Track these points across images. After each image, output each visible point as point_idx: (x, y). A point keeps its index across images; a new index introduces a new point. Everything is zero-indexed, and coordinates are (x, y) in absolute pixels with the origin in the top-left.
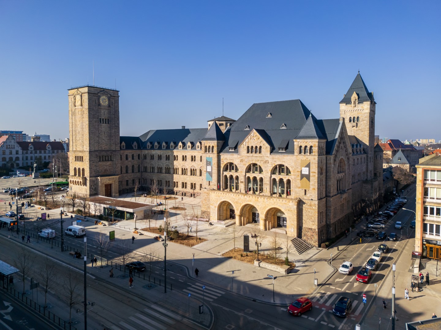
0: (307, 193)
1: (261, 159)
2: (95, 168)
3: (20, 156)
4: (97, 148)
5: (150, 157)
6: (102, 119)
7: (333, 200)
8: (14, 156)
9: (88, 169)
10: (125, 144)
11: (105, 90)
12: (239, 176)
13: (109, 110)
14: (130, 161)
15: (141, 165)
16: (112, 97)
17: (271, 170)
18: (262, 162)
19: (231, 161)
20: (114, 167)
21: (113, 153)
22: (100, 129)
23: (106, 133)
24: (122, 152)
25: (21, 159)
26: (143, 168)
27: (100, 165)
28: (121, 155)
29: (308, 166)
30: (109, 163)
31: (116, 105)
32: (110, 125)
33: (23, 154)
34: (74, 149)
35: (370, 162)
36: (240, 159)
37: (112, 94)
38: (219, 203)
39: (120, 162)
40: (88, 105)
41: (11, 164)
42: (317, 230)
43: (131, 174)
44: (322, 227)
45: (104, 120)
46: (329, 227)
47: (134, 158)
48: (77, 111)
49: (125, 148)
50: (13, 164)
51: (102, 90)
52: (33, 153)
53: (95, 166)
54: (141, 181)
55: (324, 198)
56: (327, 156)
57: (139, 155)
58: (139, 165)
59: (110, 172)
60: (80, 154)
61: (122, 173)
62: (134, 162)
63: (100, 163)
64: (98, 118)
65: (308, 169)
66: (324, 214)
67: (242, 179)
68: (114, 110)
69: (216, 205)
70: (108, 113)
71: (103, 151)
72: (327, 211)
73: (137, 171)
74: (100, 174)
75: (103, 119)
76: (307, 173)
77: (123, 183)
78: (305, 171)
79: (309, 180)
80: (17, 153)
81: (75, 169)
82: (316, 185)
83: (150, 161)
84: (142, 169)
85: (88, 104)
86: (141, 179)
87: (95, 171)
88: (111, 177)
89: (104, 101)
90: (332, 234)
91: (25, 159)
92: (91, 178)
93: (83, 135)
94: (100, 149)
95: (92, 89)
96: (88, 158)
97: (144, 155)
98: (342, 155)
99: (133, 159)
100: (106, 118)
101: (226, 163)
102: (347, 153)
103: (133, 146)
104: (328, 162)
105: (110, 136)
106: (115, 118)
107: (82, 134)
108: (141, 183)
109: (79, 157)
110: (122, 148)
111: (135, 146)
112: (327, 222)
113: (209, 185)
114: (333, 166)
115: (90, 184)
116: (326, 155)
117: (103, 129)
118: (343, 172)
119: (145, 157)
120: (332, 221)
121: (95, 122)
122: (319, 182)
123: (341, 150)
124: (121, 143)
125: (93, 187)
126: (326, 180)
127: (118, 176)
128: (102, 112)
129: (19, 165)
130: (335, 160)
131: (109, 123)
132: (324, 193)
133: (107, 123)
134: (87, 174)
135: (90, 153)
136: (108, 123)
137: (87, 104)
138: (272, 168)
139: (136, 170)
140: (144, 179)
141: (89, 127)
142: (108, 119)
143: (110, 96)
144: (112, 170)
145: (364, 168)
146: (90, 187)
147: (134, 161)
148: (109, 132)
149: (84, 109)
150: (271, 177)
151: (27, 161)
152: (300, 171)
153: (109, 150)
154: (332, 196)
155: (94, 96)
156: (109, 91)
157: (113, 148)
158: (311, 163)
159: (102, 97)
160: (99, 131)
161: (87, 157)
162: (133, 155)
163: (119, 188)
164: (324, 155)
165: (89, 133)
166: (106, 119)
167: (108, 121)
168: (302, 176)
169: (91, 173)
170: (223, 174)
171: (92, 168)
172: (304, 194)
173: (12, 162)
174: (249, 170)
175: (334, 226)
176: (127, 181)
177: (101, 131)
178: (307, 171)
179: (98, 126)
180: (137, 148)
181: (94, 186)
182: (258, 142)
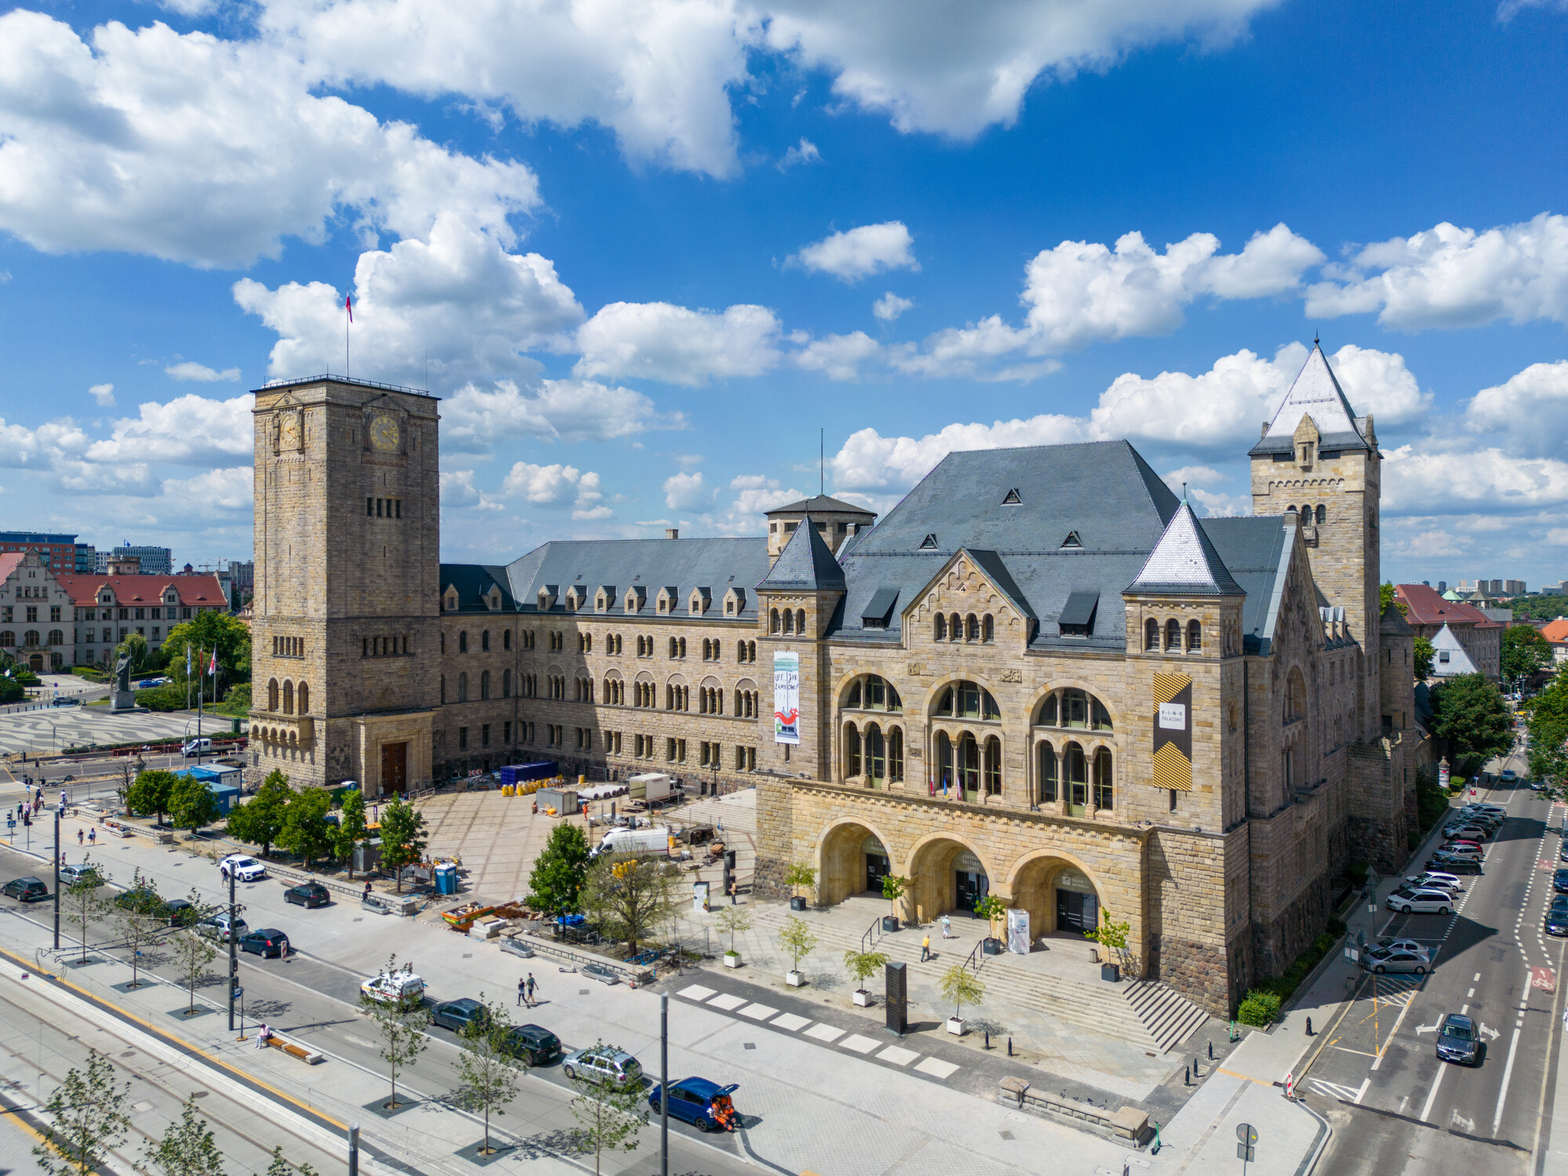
0: (1178, 802)
1: (992, 666)
2: (347, 683)
3: (67, 628)
4: (355, 606)
5: (548, 642)
6: (375, 502)
7: (1274, 830)
8: (44, 627)
9: (323, 687)
10: (457, 594)
11: (390, 394)
12: (903, 727)
13: (402, 466)
14: (473, 657)
15: (513, 672)
16: (413, 421)
17: (1032, 707)
18: (996, 679)
19: (873, 671)
20: (418, 678)
21: (416, 626)
22: (368, 536)
23: (391, 552)
24: (447, 621)
25: (68, 637)
26: (520, 682)
27: (367, 672)
28: (443, 635)
29: (1184, 696)
30: (399, 663)
31: (427, 449)
32: (405, 525)
33: (76, 619)
34: (271, 612)
35: (1370, 675)
36: (908, 661)
37: (414, 410)
38: (827, 830)
39: (439, 660)
40: (325, 448)
41: (32, 657)
42: (1222, 951)
43: (476, 704)
44: (1238, 939)
45: (384, 504)
46: (1261, 935)
47: (491, 643)
48: (284, 470)
49: (457, 608)
50: (40, 657)
51: (380, 392)
52: (113, 616)
53: (348, 674)
54: (512, 730)
55: (1243, 821)
56: (1249, 658)
57: (507, 632)
58: (507, 672)
59: (403, 697)
60: (294, 631)
61: (446, 701)
62: (490, 660)
63: (366, 664)
64: (361, 498)
65: (1182, 708)
66: (1244, 885)
67: (914, 738)
68: (419, 469)
69: (814, 839)
70: (398, 479)
71: (378, 617)
72: (1253, 873)
73: (500, 693)
74: (367, 705)
75: (379, 501)
76: (1181, 726)
77: (449, 738)
78: (1172, 717)
79: (1187, 752)
80: (56, 614)
81: (273, 685)
82: (1217, 772)
83: (549, 658)
84: (518, 686)
85: (328, 445)
86: (513, 724)
87: (346, 694)
88: (404, 717)
89: (384, 434)
90: (1274, 964)
91: (82, 638)
92: (332, 721)
93: (305, 558)
94: (367, 610)
95: (343, 392)
96: (323, 644)
97: (525, 632)
98: (1295, 655)
99: (485, 647)
100: (389, 497)
101: (852, 675)
102: (1310, 646)
103: (487, 600)
104: (1250, 681)
105: (405, 565)
106: (423, 495)
107: (301, 554)
108: (512, 737)
109: (288, 639)
110: (446, 607)
111: (495, 599)
112: (1253, 917)
113: (788, 758)
114: (1270, 696)
115: (327, 745)
116: (1244, 654)
117: (379, 537)
118: (1298, 718)
119: (530, 639)
120: (1273, 914)
121: (352, 512)
122: (1227, 761)
123: (1292, 636)
124: (443, 589)
125: (337, 753)
126: (1247, 754)
127: (433, 714)
128: (378, 474)
129: (61, 661)
130: (1275, 676)
131: (403, 514)
132: (1241, 803)
133: (394, 514)
134: (318, 704)
135: (328, 627)
136: (398, 516)
137: (323, 445)
138: (1034, 701)
139: (497, 690)
140: (524, 723)
141: (329, 531)
142: (398, 502)
143: (406, 415)
144: (410, 691)
145: (1350, 696)
146: (327, 756)
147: (489, 657)
148: (401, 547)
149: (309, 465)
150: (1031, 736)
151: (90, 646)
152: (1151, 715)
153: (403, 617)
154: (1272, 816)
155: (348, 415)
156: (404, 396)
157: (415, 607)
158: (1194, 686)
159: (378, 420)
160: (363, 545)
161: (317, 642)
162: (485, 636)
163: (435, 758)
164: (1238, 655)
165: (329, 553)
166: (389, 501)
167: (396, 508)
168: (1162, 737)
169: (331, 701)
170: (839, 717)
171: (335, 684)
172: (1167, 805)
173: (37, 648)
174: (943, 705)
175: (1280, 932)
176: (464, 730)
177: (372, 544)
178: (1178, 716)
179: (362, 525)
180: (500, 608)
181: (342, 750)
182: (978, 601)
